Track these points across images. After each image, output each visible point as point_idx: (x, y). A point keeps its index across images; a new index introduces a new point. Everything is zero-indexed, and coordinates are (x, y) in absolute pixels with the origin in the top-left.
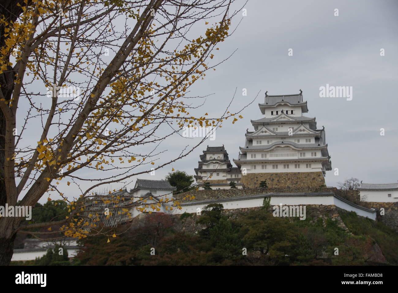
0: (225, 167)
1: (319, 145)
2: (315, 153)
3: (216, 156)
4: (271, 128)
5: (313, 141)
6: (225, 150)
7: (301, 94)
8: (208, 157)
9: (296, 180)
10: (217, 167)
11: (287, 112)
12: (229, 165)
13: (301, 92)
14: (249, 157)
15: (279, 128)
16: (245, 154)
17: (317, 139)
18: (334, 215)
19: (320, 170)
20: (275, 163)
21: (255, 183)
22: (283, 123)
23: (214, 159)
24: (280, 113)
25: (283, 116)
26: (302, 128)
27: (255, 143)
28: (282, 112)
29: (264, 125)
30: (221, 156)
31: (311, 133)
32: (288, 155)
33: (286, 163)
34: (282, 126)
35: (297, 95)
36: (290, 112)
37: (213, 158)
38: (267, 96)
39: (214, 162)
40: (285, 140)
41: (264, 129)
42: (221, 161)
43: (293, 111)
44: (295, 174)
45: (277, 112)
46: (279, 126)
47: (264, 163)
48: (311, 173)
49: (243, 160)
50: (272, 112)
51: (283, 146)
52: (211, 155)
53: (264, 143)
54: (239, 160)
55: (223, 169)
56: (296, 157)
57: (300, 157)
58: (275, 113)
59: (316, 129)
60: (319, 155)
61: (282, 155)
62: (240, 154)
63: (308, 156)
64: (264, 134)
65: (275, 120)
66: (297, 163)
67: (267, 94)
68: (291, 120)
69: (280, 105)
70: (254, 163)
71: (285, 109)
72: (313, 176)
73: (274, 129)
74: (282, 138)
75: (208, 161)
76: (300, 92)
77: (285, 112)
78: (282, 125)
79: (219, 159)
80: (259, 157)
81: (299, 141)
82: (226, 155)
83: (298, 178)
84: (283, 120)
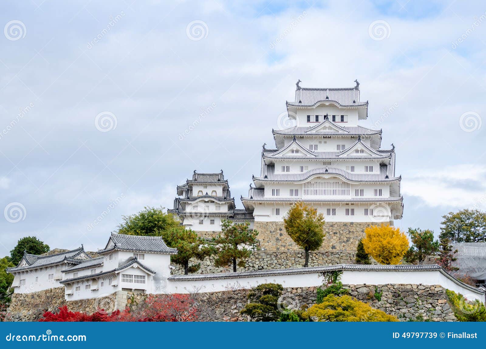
0: (224, 209)
1: (387, 177)
2: (380, 191)
3: (209, 191)
4: (306, 145)
5: (377, 170)
6: (225, 179)
7: (357, 88)
8: (196, 191)
9: (348, 236)
10: (212, 209)
11: (334, 117)
12: (232, 207)
13: (358, 84)
14: (268, 195)
15: (319, 145)
16: (261, 189)
17: (383, 166)
18: (440, 301)
21: (277, 239)
22: (327, 137)
23: (207, 196)
24: (321, 119)
25: (327, 124)
26: (359, 146)
27: (278, 171)
28: (326, 117)
29: (295, 139)
30: (219, 192)
31: (374, 156)
32: (334, 192)
33: (331, 206)
34: (325, 142)
35: (352, 89)
36: (338, 119)
37: (204, 194)
38: (299, 88)
39: (207, 200)
40: (329, 166)
41: (294, 146)
42: (220, 199)
43: (345, 117)
44: (345, 225)
45: (317, 117)
46: (320, 142)
48: (372, 223)
49: (258, 198)
50: (309, 117)
51: (326, 176)
52: (201, 188)
53: (295, 171)
54: (252, 198)
55: (221, 214)
56: (350, 196)
57: (355, 197)
58: (313, 119)
59: (380, 149)
60: (386, 195)
61: (325, 192)
62: (251, 188)
63: (369, 194)
64: (295, 155)
65: (314, 132)
66: (350, 206)
67: (300, 85)
68: (341, 132)
69: (322, 106)
70: (276, 205)
71: (331, 114)
73: (311, 146)
74: (324, 163)
75: (195, 199)
76: (355, 85)
77: (330, 118)
78: (325, 140)
79: (214, 194)
80: (285, 194)
81: (353, 168)
82: (226, 190)
83: (350, 232)
84: (327, 131)
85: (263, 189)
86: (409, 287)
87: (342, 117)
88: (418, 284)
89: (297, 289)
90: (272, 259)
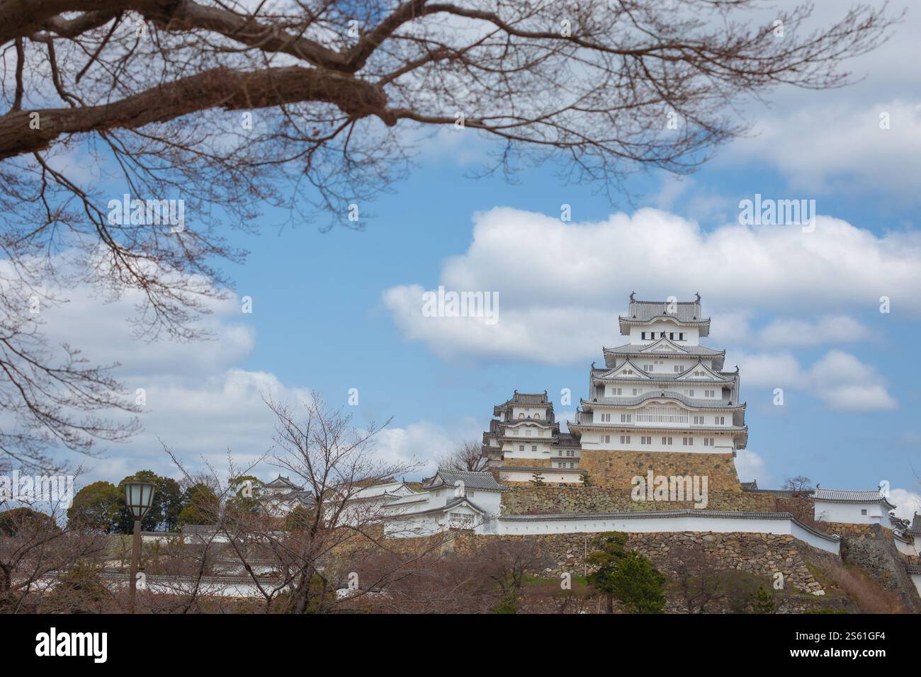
0: (548, 435)
1: (730, 404)
2: (722, 419)
3: (531, 413)
4: (641, 364)
5: (718, 395)
6: (549, 401)
7: (698, 302)
8: (517, 413)
9: (685, 468)
10: (534, 434)
11: (672, 335)
12: (556, 432)
13: (699, 298)
14: (597, 420)
15: (655, 366)
16: (589, 413)
17: (726, 390)
18: (792, 552)
19: (730, 451)
20: (647, 434)
21: (607, 470)
22: (663, 357)
23: (529, 419)
24: (657, 336)
25: (664, 343)
26: (700, 368)
27: (608, 393)
28: (663, 335)
29: (628, 359)
30: (542, 414)
31: (715, 379)
32: (671, 420)
33: (667, 434)
34: (662, 363)
35: (692, 303)
36: (676, 337)
37: (526, 417)
38: (633, 301)
39: (529, 424)
40: (666, 390)
41: (628, 367)
42: (542, 423)
43: (684, 335)
44: (683, 455)
45: (653, 334)
46: (656, 363)
47: (626, 433)
48: (713, 455)
49: (585, 424)
50: (643, 335)
51: (663, 401)
52: (522, 410)
53: (627, 394)
54: (579, 423)
55: (545, 439)
56: (688, 424)
57: (693, 425)
58: (648, 336)
59: (723, 371)
60: (728, 423)
61: (661, 419)
62: (578, 412)
63: (710, 422)
64: (627, 376)
65: (649, 351)
66: (688, 435)
67: (634, 297)
68: (679, 351)
69: (659, 322)
70: (606, 432)
71: (668, 330)
72: (716, 462)
73: (646, 367)
74: (660, 386)
75: (516, 422)
76: (696, 298)
77: (668, 336)
78: (661, 360)
79: (537, 417)
80: (616, 420)
81: (692, 393)
82: (550, 412)
83: (687, 464)
84: (664, 350)
85: (592, 413)
86: (758, 536)
87: (681, 335)
88: (768, 533)
89: (637, 534)
90: (605, 496)
